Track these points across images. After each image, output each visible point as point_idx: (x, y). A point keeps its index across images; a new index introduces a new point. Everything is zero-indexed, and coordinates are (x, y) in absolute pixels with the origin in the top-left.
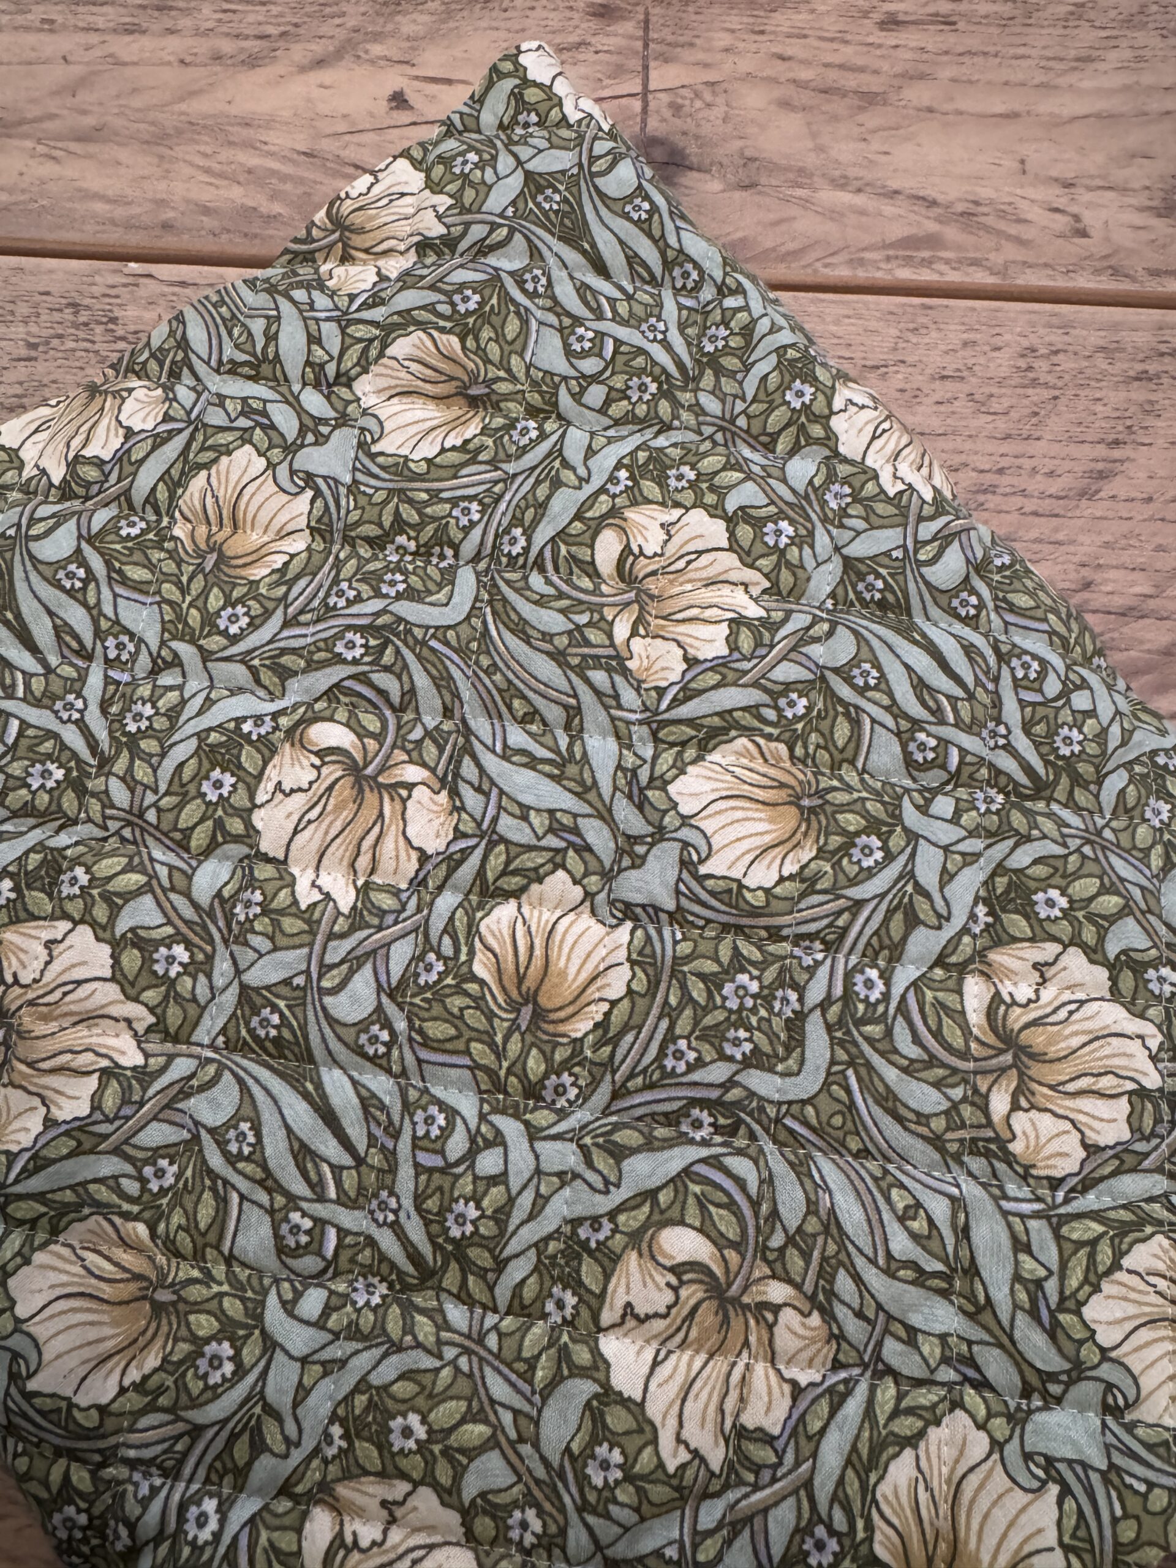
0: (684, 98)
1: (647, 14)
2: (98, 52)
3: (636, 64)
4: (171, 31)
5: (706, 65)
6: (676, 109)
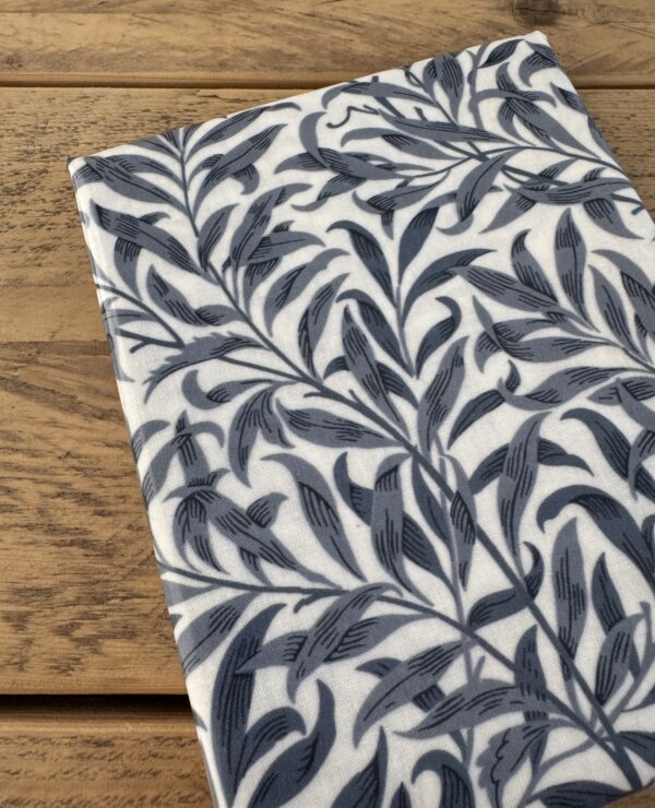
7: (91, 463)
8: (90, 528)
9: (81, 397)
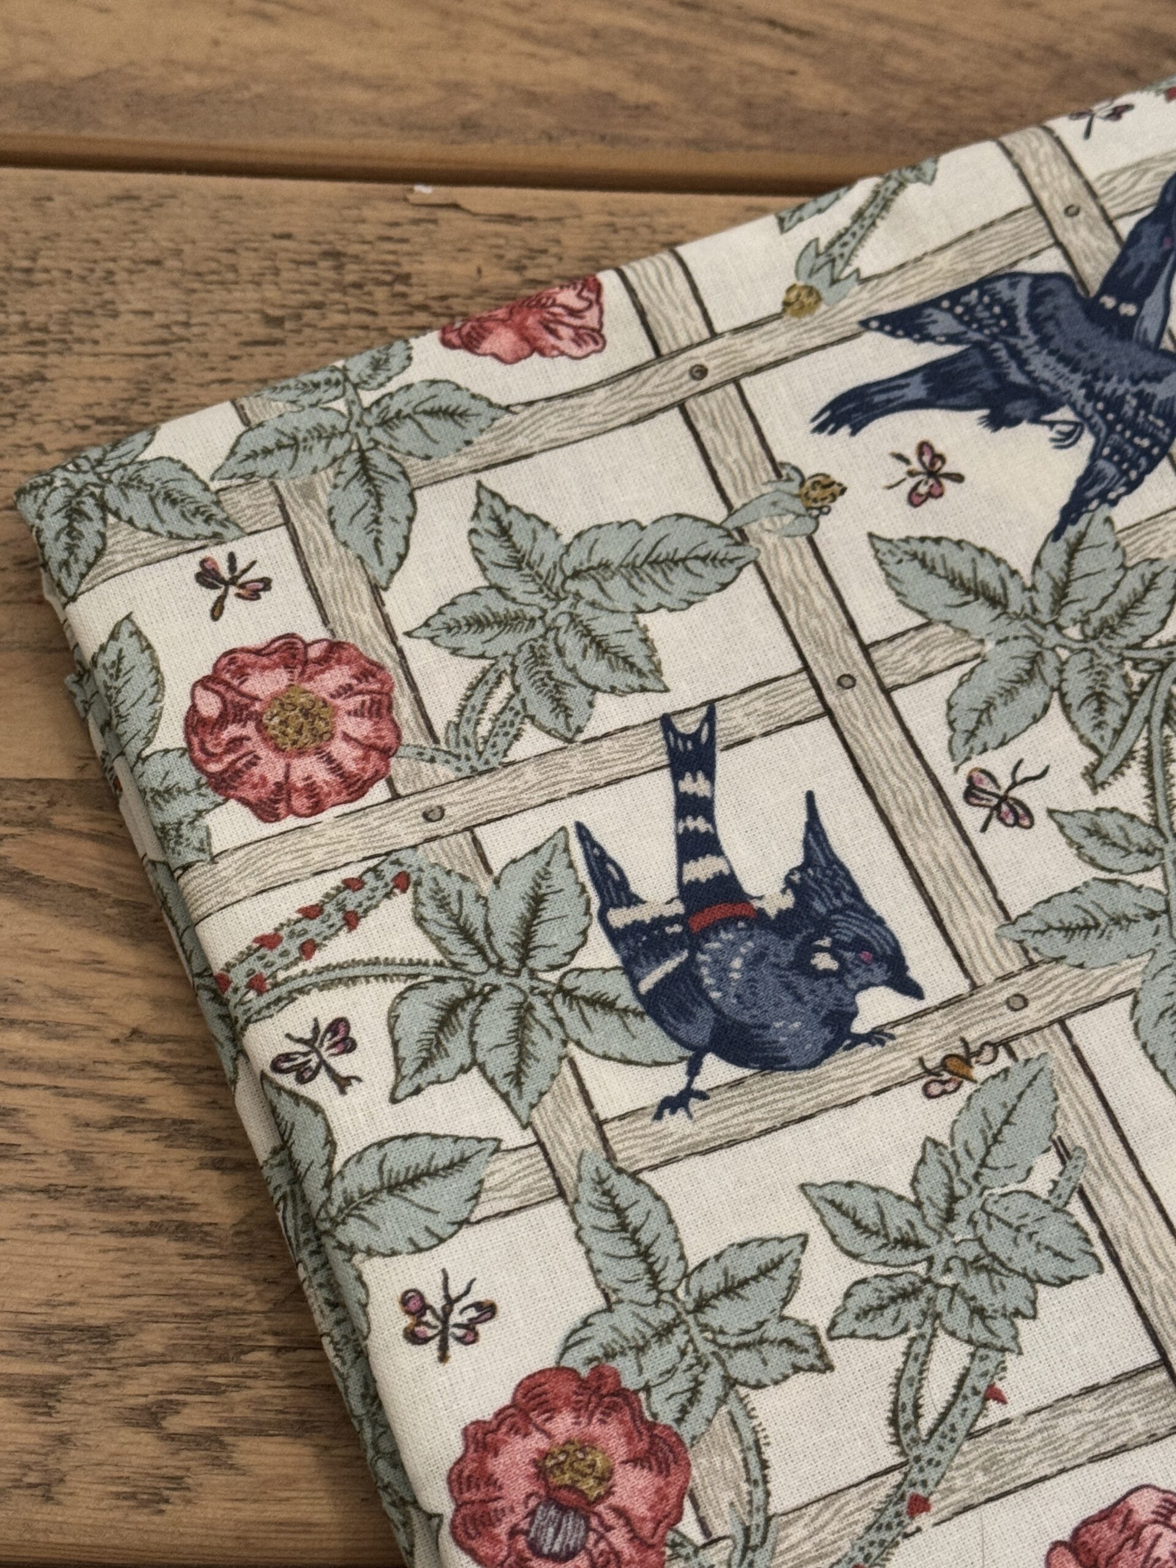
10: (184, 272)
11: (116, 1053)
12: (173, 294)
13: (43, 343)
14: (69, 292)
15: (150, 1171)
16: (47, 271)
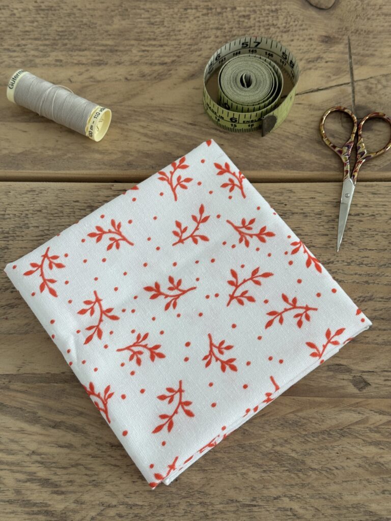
0: (372, 84)
1: (349, 40)
2: (86, 76)
3: (346, 67)
4: (119, 63)
5: (381, 66)
6: (369, 89)
7: (48, 458)
8: (50, 503)
9: (40, 413)
10: (48, 213)
11: (28, 459)
12: (45, 221)
13: (8, 237)
14: (15, 221)
15: (37, 495)
16: (9, 215)
